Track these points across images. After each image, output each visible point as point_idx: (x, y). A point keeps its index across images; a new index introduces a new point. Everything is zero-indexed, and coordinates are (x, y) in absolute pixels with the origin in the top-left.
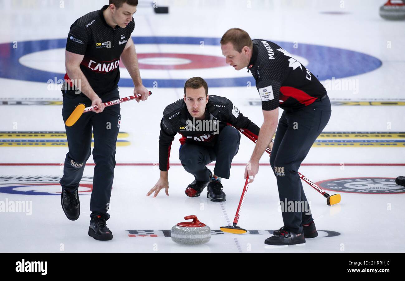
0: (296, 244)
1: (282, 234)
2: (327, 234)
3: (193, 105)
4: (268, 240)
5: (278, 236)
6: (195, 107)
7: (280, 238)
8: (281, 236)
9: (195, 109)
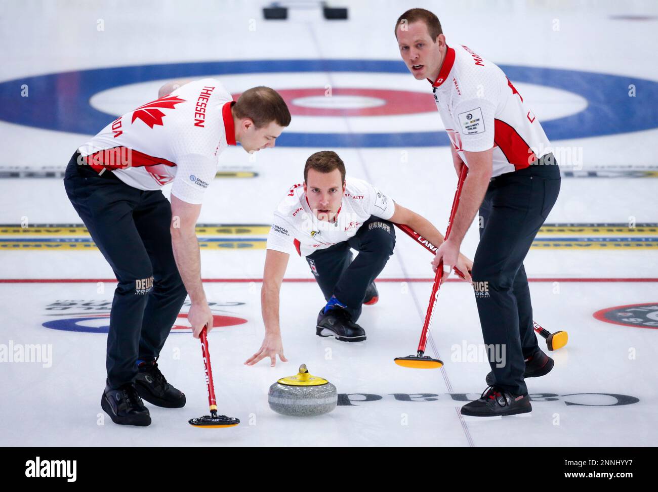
0: (514, 414)
1: (491, 396)
2: (616, 401)
3: (321, 201)
4: (466, 407)
5: (485, 401)
6: (325, 204)
7: (488, 404)
8: (489, 400)
9: (324, 208)
